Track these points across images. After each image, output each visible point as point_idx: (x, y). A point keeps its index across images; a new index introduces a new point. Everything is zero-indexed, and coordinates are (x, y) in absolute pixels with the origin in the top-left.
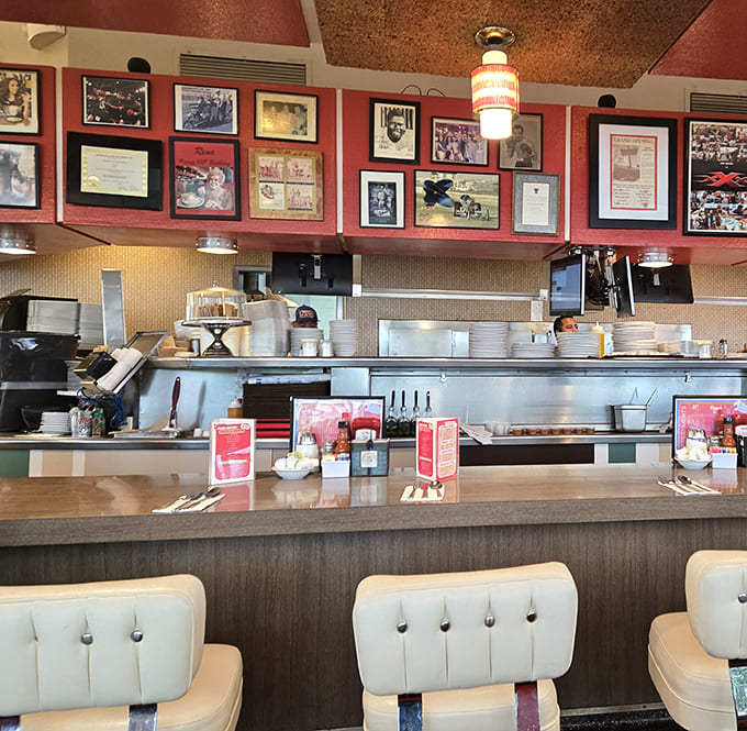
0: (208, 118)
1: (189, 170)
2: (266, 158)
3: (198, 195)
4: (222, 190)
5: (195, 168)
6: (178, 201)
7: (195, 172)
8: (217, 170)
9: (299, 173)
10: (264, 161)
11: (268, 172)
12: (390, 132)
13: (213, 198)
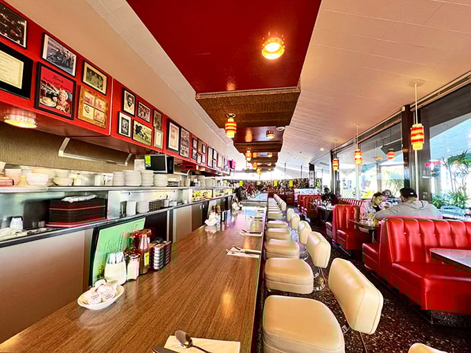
0: (61, 61)
1: (48, 85)
2: (88, 94)
3: (52, 100)
4: (66, 103)
5: (52, 85)
6: (41, 99)
7: (52, 88)
8: (64, 91)
9: (100, 106)
10: (87, 95)
11: (88, 101)
12: (128, 102)
13: (61, 105)
